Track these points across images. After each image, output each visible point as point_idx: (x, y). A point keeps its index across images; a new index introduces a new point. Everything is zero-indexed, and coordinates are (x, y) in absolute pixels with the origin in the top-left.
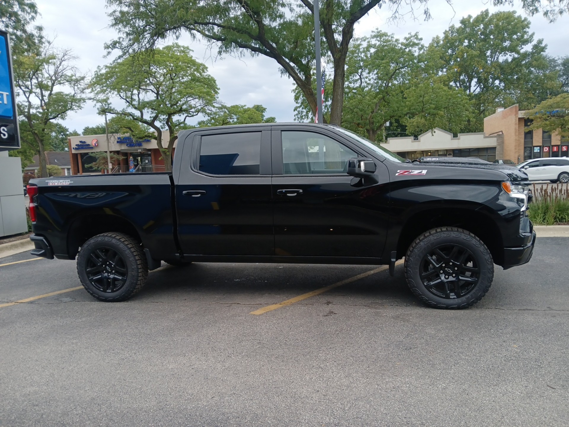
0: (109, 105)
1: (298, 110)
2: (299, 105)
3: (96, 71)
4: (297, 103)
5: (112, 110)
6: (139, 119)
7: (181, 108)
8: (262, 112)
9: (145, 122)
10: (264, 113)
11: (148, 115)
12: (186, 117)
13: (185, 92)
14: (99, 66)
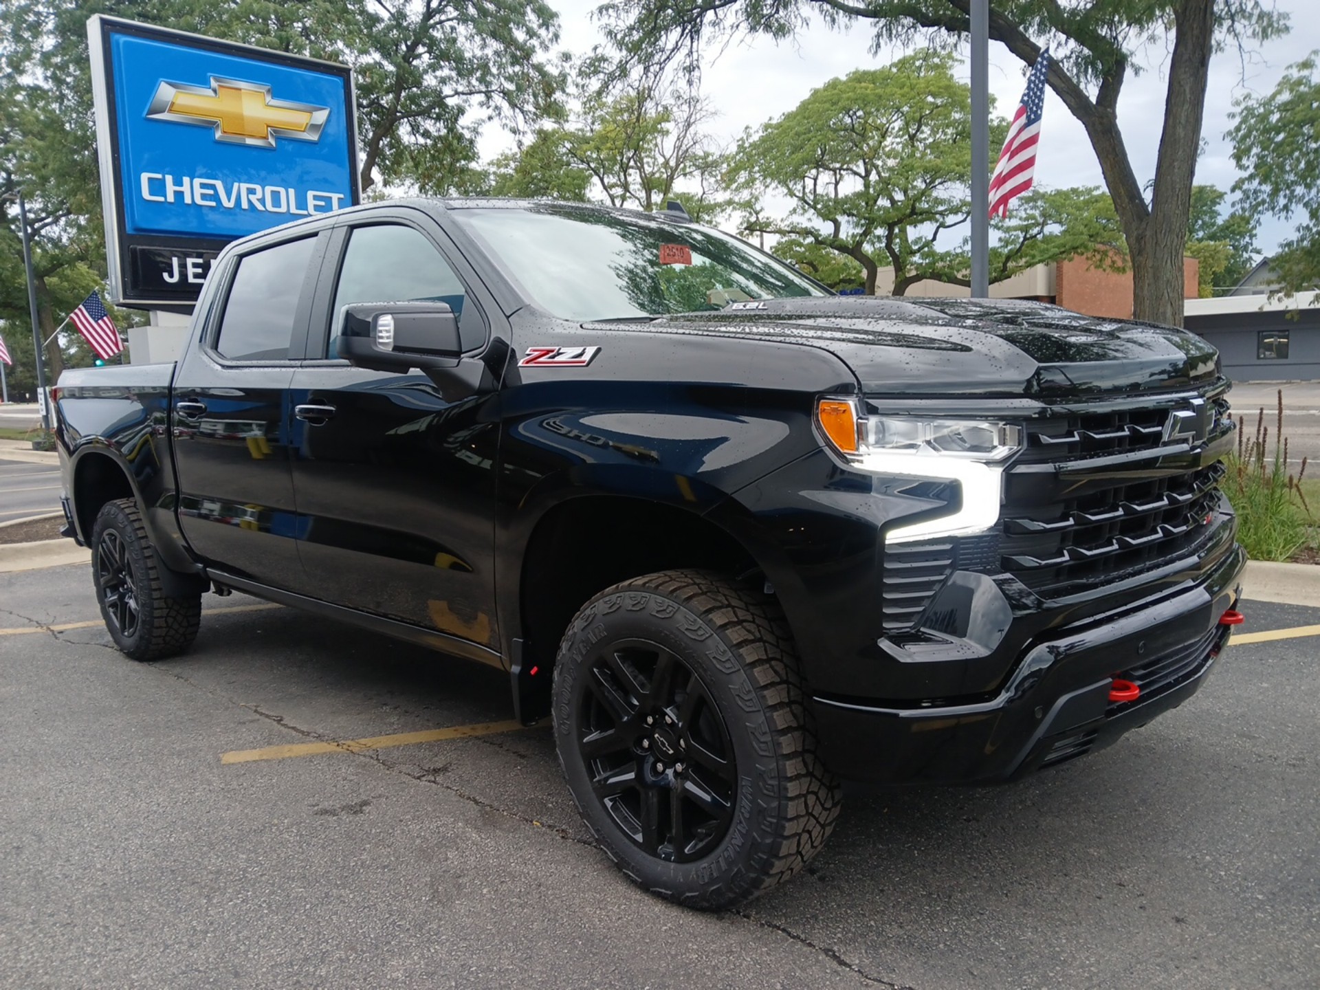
0: (757, 213)
1: (1245, 186)
2: (1245, 174)
3: (742, 139)
4: (1241, 167)
5: (768, 224)
6: (828, 242)
7: (913, 208)
8: (1214, 203)
9: (843, 248)
10: (1217, 208)
11: (848, 230)
12: (938, 228)
13: (920, 167)
14: (747, 128)
